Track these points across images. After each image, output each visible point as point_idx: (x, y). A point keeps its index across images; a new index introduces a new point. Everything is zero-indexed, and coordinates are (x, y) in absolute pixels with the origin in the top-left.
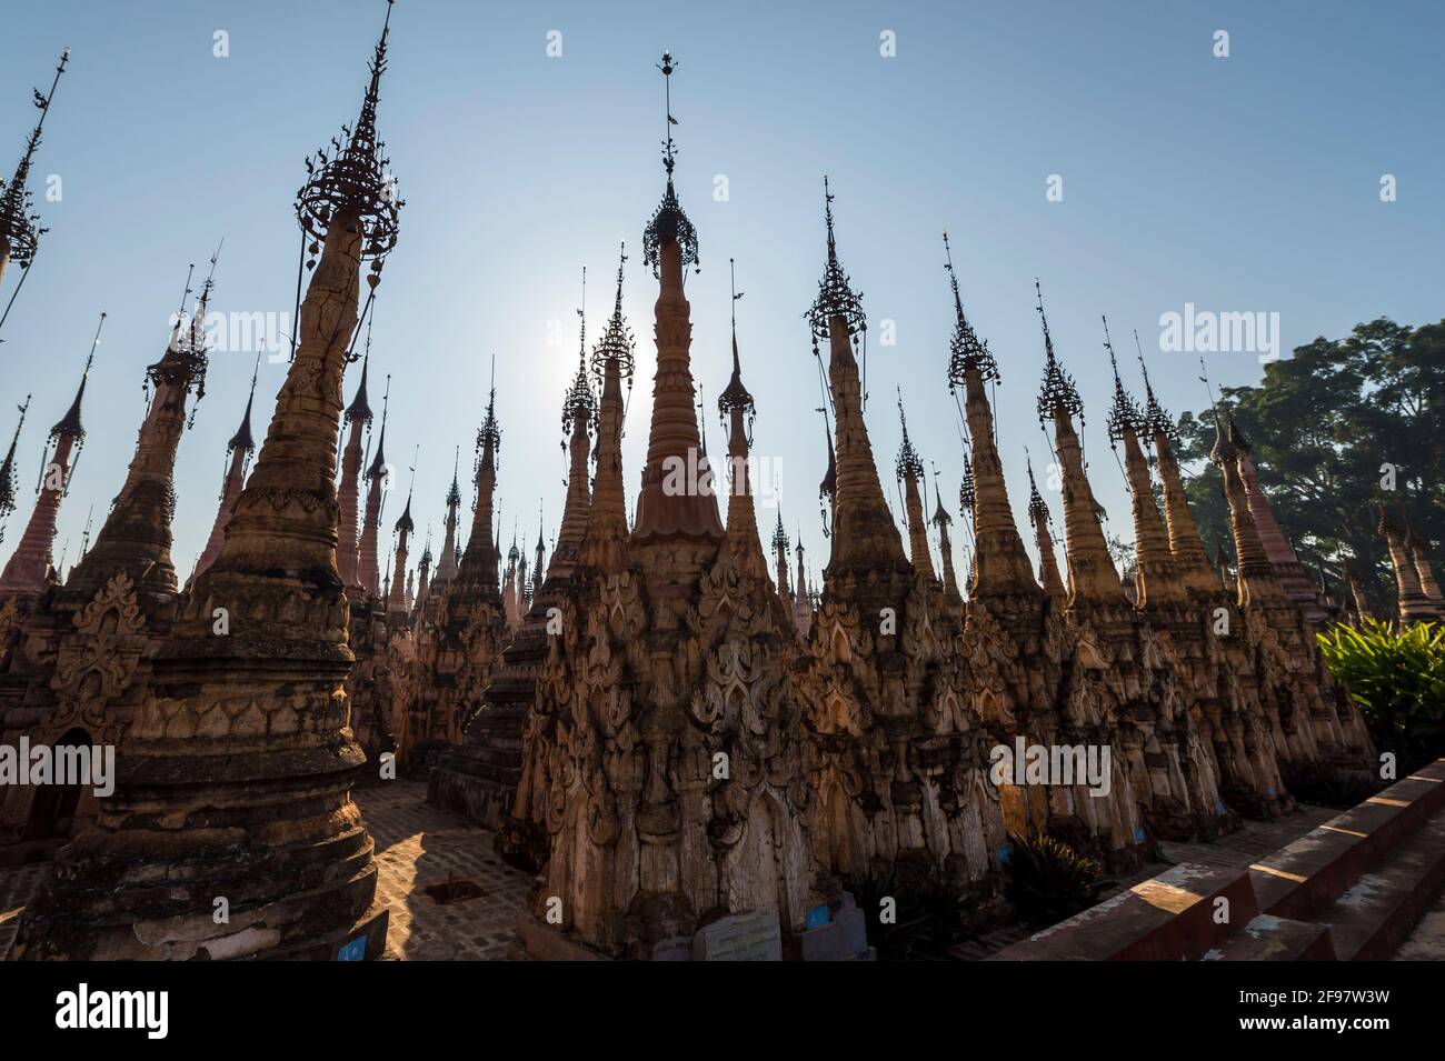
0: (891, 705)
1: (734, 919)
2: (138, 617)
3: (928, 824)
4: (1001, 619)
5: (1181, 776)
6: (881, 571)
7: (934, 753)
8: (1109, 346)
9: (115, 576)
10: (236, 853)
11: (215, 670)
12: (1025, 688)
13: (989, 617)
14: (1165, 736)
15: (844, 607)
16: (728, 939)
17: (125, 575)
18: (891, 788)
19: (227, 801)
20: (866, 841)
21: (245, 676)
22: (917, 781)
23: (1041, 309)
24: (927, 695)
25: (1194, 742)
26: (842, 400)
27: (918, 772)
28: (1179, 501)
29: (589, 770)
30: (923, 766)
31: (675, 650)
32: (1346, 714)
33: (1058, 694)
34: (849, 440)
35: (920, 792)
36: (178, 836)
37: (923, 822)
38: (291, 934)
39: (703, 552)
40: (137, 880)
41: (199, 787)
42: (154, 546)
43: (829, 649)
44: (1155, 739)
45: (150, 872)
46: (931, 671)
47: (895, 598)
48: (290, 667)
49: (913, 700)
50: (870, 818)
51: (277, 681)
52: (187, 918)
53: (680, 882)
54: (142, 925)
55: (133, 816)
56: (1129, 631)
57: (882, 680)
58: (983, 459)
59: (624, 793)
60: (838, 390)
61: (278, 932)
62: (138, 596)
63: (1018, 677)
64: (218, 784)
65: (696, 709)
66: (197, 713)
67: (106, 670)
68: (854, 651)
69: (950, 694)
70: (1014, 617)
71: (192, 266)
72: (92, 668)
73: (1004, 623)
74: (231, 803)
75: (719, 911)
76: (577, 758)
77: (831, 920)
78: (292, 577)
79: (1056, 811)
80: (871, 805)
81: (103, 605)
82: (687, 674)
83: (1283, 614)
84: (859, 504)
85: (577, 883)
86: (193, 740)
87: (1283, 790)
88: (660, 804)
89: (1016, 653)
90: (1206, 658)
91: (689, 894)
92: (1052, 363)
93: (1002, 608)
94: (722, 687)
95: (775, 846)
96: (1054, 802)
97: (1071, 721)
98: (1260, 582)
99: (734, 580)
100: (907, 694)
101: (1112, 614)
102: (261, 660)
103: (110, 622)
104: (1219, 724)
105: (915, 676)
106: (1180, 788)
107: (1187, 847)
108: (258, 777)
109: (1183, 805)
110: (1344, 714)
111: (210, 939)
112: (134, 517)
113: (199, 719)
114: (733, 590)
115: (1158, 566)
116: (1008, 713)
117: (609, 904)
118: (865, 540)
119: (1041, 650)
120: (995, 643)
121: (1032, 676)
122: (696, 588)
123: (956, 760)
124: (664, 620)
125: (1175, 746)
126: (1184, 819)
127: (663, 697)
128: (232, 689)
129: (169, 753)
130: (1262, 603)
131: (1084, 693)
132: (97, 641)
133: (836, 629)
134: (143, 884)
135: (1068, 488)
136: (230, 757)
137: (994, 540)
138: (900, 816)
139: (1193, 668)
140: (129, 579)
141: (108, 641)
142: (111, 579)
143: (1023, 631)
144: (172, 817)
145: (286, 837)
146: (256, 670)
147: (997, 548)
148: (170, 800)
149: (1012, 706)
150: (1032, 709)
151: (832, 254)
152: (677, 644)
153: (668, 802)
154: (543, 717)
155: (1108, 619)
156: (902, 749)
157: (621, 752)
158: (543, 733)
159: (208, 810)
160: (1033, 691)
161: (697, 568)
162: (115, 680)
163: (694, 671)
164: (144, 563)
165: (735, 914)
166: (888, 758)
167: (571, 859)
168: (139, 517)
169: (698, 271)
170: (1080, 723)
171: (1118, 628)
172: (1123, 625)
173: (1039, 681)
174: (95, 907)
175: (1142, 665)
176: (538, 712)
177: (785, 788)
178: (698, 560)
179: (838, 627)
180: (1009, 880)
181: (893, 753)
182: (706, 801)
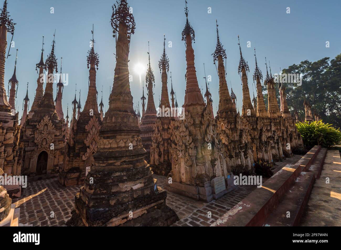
0: (234, 138)
1: (217, 177)
2: (53, 126)
3: (242, 160)
4: (249, 121)
5: (277, 150)
6: (231, 112)
7: (243, 147)
8: (266, 64)
9: (45, 116)
10: (132, 170)
11: (119, 133)
12: (253, 135)
13: (246, 121)
14: (275, 143)
15: (224, 119)
16: (217, 181)
17: (47, 116)
18: (235, 154)
19: (128, 159)
20: (230, 163)
21: (125, 134)
22: (240, 152)
23: (255, 55)
24: (241, 136)
25: (280, 144)
26: (221, 74)
27: (240, 150)
28: (275, 98)
29: (184, 152)
30: (241, 149)
31: (200, 127)
32: (300, 138)
33: (259, 135)
34: (223, 84)
35: (240, 154)
36: (120, 167)
37: (241, 160)
38: (146, 184)
39: (203, 107)
40: (115, 176)
41: (122, 157)
42: (52, 109)
43: (220, 128)
44: (273, 144)
45: (118, 174)
46: (241, 131)
47: (234, 117)
48: (134, 132)
49: (238, 137)
50: (231, 159)
51: (131, 135)
52: (128, 182)
53: (206, 172)
54: (120, 184)
55: (108, 163)
56: (269, 123)
57: (232, 133)
58: (245, 88)
59: (193, 156)
60: (220, 72)
61: (144, 184)
62: (51, 121)
63: (252, 133)
64: (126, 156)
65: (206, 139)
66: (117, 142)
67: (48, 138)
68: (226, 128)
69: (245, 136)
70: (251, 121)
71: (43, 37)
72: (44, 138)
73: (249, 122)
74: (129, 160)
75: (214, 176)
76: (180, 150)
77: (231, 177)
78: (129, 112)
79: (259, 157)
80: (231, 157)
81: (43, 123)
82: (203, 132)
83: (290, 120)
84: (226, 98)
85: (182, 174)
86: (118, 147)
87: (291, 152)
88: (201, 158)
89: (252, 128)
90: (280, 128)
91: (208, 174)
92: (257, 68)
93: (249, 119)
94: (210, 135)
95: (221, 165)
96: (258, 155)
97: (262, 140)
98: (287, 114)
99: (209, 113)
100: (237, 136)
101: (266, 120)
102: (129, 130)
103: (46, 127)
104: (282, 141)
105: (239, 132)
106: (277, 152)
107: (278, 162)
108: (134, 154)
109: (277, 155)
110: (299, 138)
111: (133, 186)
112: (46, 102)
113: (118, 143)
114: (209, 115)
115: (272, 111)
116: (250, 139)
117: (191, 177)
118: (227, 105)
119: (257, 127)
120: (248, 126)
121: (255, 132)
122: (202, 115)
123: (246, 148)
124: (197, 122)
125: (277, 145)
126: (278, 158)
127: (199, 137)
128: (123, 137)
129: (114, 150)
130: (287, 118)
131: (264, 135)
132: (44, 131)
133: (222, 124)
134: (116, 176)
135: (258, 95)
136: (127, 151)
137: (247, 105)
138: (237, 159)
139: (278, 130)
140: (48, 117)
141: (47, 131)
142: (44, 117)
143: (253, 124)
144: (117, 163)
145: (140, 166)
146: (128, 133)
147: (248, 107)
148: (116, 160)
149: (251, 138)
150: (255, 138)
151: (218, 40)
152: (201, 126)
153: (202, 157)
154: (156, 144)
155: (265, 121)
156: (237, 146)
157: (192, 148)
158: (156, 147)
159: (125, 161)
160: (255, 135)
161: (202, 111)
162: (50, 140)
163: (204, 132)
164: (51, 113)
165: (218, 177)
166: (234, 148)
167: (180, 169)
168: (47, 102)
169: (194, 42)
170: (263, 141)
171: (267, 123)
172: (268, 122)
173: (256, 133)
174: (108, 181)
175: (271, 130)
176: (154, 143)
177: (223, 154)
178: (202, 109)
179: (222, 123)
180: (255, 169)
181: (235, 147)
182: (210, 157)
